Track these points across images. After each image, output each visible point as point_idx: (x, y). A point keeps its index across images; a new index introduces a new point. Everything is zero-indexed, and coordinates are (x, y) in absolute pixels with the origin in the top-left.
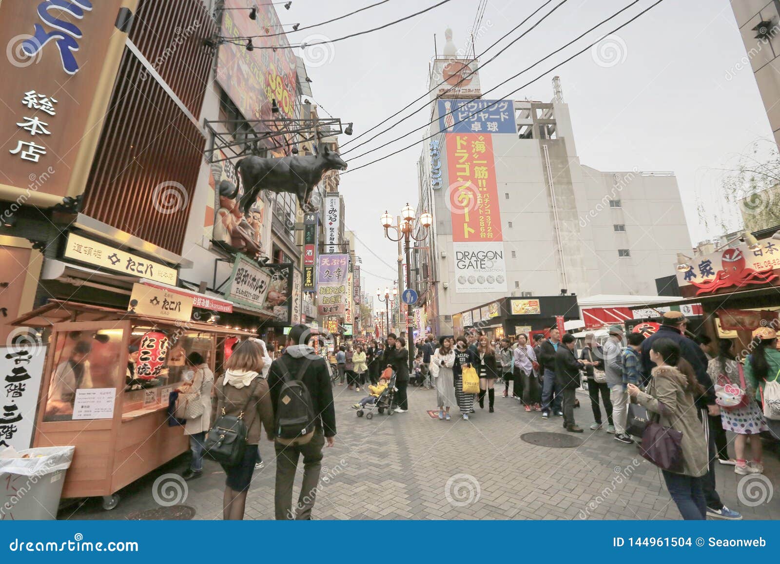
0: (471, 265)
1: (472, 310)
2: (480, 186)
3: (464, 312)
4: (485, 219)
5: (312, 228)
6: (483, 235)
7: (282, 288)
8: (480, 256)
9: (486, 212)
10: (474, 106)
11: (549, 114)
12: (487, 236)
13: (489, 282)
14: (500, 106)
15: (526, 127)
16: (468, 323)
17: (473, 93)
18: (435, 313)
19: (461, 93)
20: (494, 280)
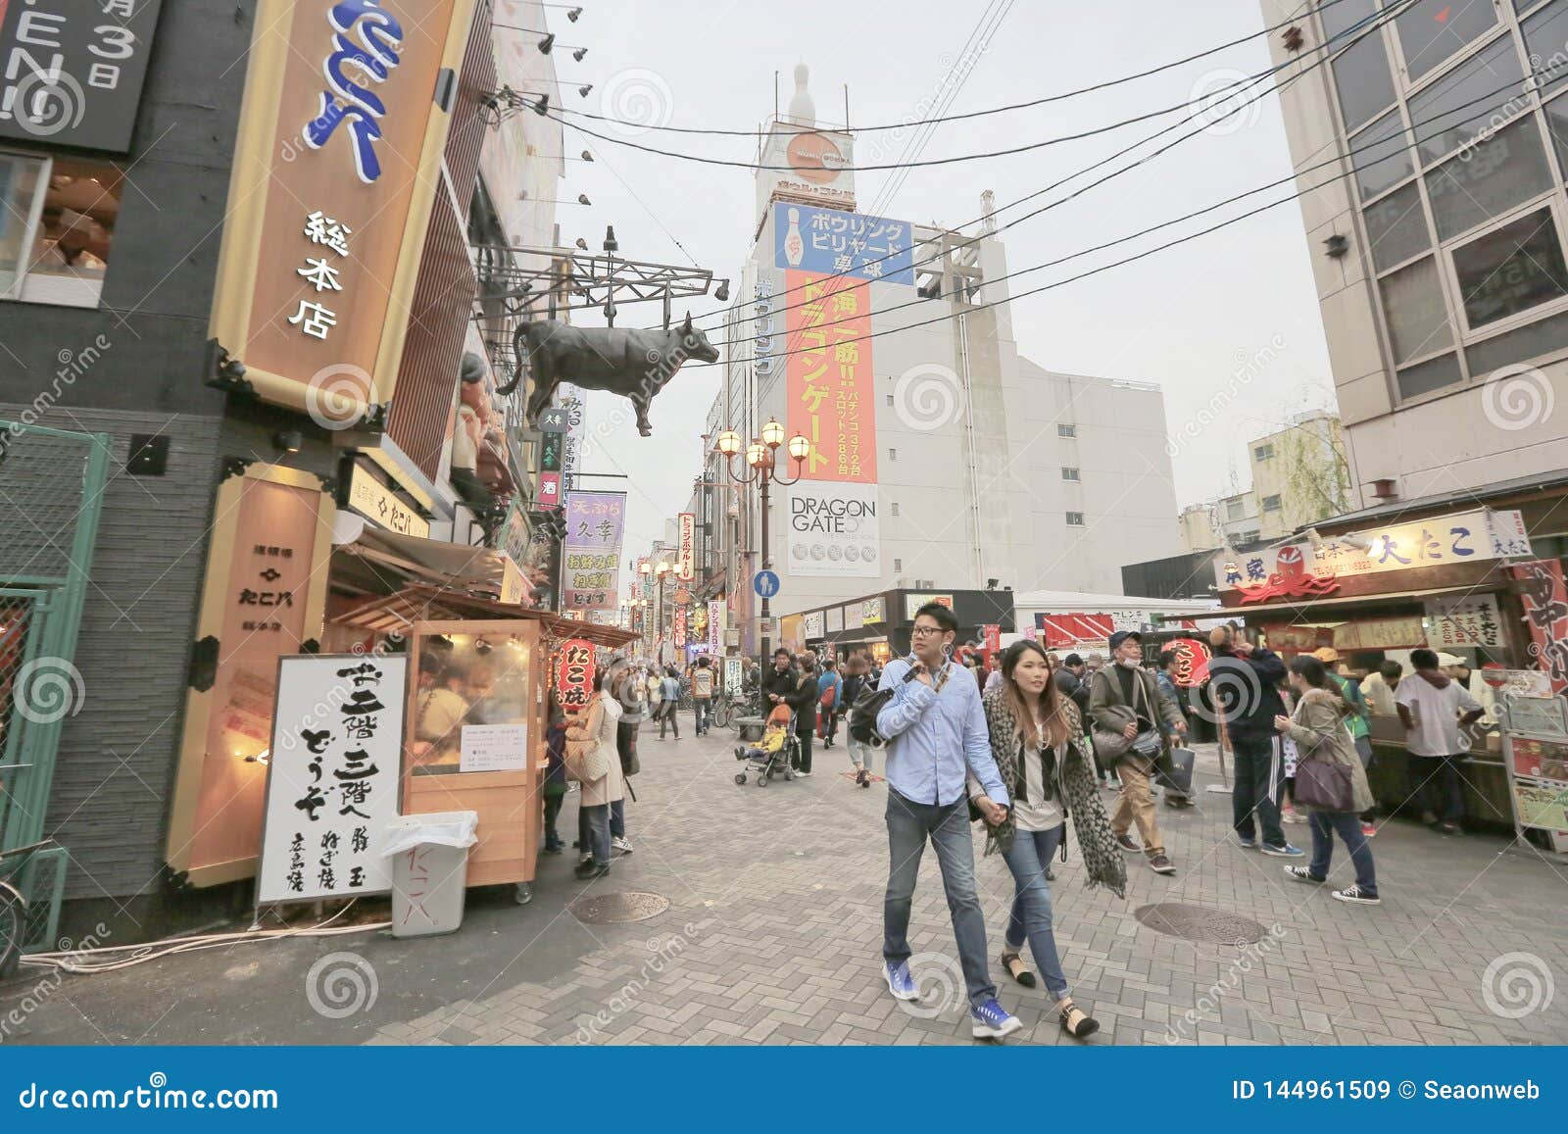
0: (817, 523)
1: (825, 609)
2: (844, 376)
3: (806, 613)
4: (847, 441)
5: (556, 441)
6: (842, 469)
7: (539, 558)
8: (836, 508)
9: (851, 426)
10: (842, 224)
11: (972, 256)
12: (849, 472)
13: (848, 558)
14: (888, 231)
15: (930, 276)
16: (815, 633)
17: (840, 198)
18: (747, 614)
19: (818, 194)
20: (857, 554)
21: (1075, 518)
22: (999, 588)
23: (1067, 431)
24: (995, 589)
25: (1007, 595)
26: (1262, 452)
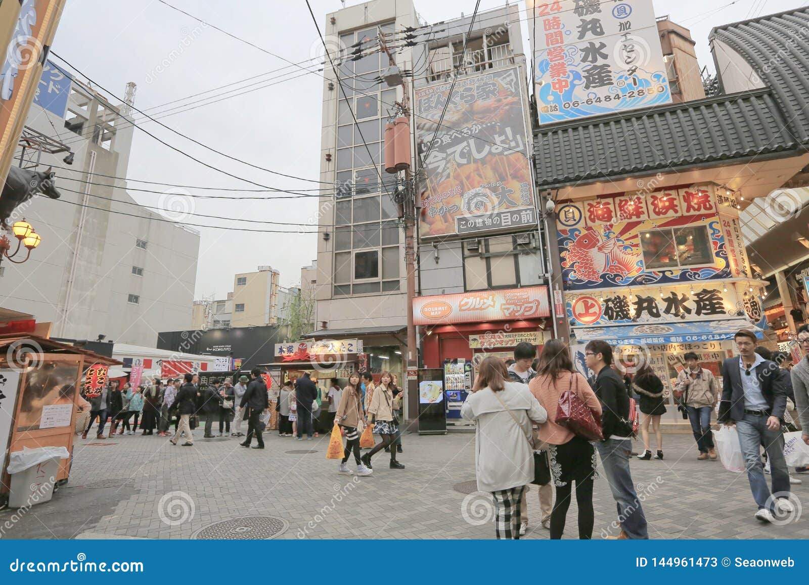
11: (110, 118)
14: (52, 72)
21: (134, 298)
22: (105, 341)
23: (143, 244)
24: (102, 341)
25: (110, 345)
26: (241, 281)
